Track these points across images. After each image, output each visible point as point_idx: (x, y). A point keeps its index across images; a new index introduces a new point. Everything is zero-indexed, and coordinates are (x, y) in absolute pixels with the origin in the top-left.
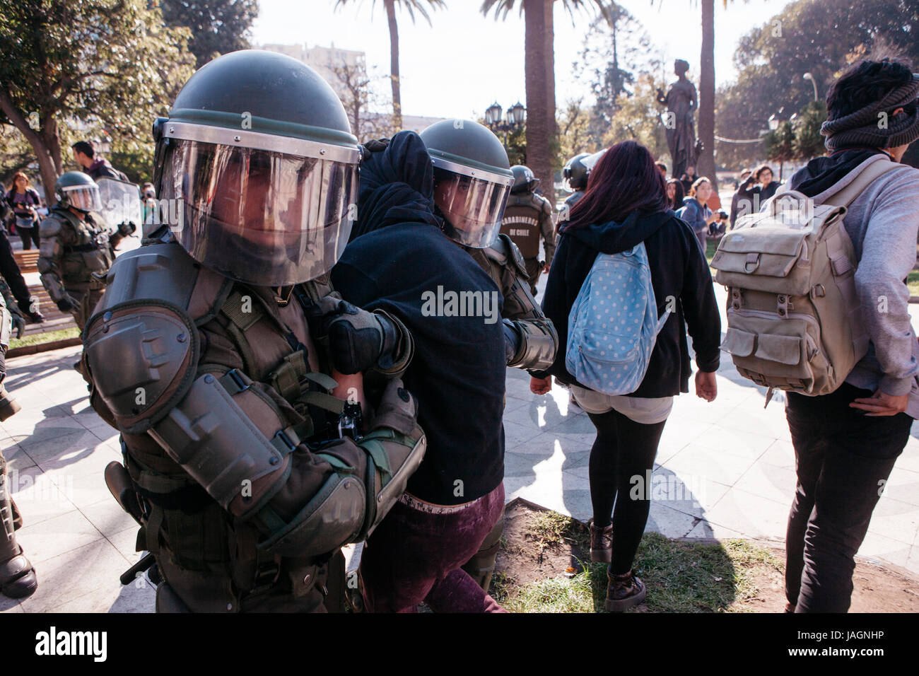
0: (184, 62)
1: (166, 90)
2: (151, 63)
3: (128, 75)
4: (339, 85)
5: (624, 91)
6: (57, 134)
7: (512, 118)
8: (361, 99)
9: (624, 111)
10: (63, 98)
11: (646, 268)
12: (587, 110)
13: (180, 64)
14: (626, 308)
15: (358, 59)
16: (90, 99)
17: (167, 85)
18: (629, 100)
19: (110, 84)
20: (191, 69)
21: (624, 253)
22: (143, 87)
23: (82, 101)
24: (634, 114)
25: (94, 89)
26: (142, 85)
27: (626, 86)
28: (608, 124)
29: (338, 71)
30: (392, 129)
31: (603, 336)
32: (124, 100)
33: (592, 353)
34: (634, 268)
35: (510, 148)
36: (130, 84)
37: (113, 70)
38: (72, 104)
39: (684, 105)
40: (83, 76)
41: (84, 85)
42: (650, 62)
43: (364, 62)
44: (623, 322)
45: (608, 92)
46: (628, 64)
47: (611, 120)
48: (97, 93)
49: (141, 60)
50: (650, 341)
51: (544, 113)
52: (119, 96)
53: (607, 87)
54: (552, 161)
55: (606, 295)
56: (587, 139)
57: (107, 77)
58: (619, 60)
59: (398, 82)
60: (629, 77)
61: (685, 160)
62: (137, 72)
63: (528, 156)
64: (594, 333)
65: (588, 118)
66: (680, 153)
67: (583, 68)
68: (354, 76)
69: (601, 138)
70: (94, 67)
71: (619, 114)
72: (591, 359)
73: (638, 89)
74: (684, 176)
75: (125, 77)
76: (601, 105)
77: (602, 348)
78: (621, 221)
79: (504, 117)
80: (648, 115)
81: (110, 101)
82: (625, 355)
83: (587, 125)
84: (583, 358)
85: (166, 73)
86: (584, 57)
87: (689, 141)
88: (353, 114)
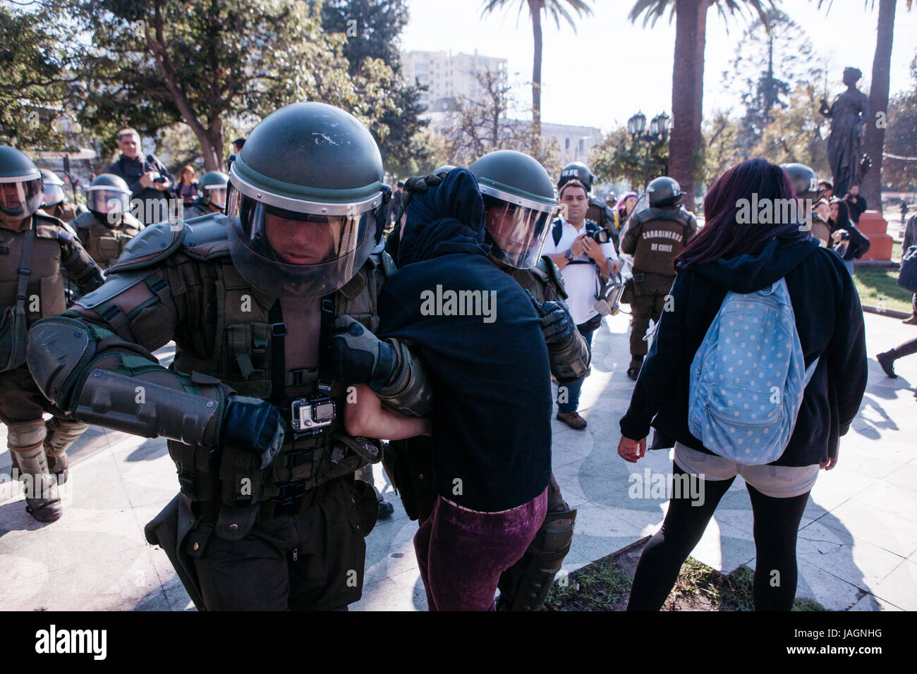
0: (337, 67)
1: (320, 93)
2: (308, 67)
3: (287, 77)
4: (480, 91)
5: (778, 101)
6: (222, 132)
7: (656, 128)
8: (500, 105)
9: (778, 124)
10: (229, 99)
11: (788, 309)
12: (734, 121)
13: (334, 68)
14: (764, 358)
15: (501, 67)
16: (253, 100)
17: (322, 87)
18: (783, 112)
19: (271, 87)
20: (344, 73)
21: (761, 292)
22: (300, 89)
23: (245, 102)
24: (788, 127)
25: (257, 91)
26: (299, 87)
27: (781, 97)
28: (758, 137)
29: (481, 77)
30: (531, 136)
31: (736, 393)
32: (282, 101)
33: (724, 413)
34: (772, 309)
35: (652, 159)
36: (288, 87)
37: (274, 73)
38: (237, 104)
39: (852, 117)
40: (248, 79)
41: (248, 87)
42: (810, 70)
43: (506, 69)
44: (761, 375)
45: (760, 103)
46: (784, 73)
47: (762, 133)
48: (258, 95)
49: (300, 64)
50: (796, 399)
51: (690, 123)
52: (278, 98)
53: (759, 98)
54: (697, 175)
55: (739, 344)
56: (734, 152)
57: (268, 80)
58: (774, 69)
59: (539, 89)
60: (785, 88)
61: (849, 177)
62: (296, 75)
63: (670, 168)
64: (727, 389)
65: (737, 130)
66: (843, 171)
67: (733, 78)
68: (496, 82)
69: (748, 152)
70: (258, 71)
71: (771, 126)
72: (720, 419)
73: (795, 101)
74: (847, 195)
75: (284, 80)
76: (751, 117)
77: (736, 408)
78: (756, 253)
79: (647, 127)
80: (804, 128)
81: (269, 102)
82: (765, 416)
83: (734, 137)
84: (711, 418)
85: (322, 76)
86: (736, 66)
87: (855, 157)
88: (493, 119)
